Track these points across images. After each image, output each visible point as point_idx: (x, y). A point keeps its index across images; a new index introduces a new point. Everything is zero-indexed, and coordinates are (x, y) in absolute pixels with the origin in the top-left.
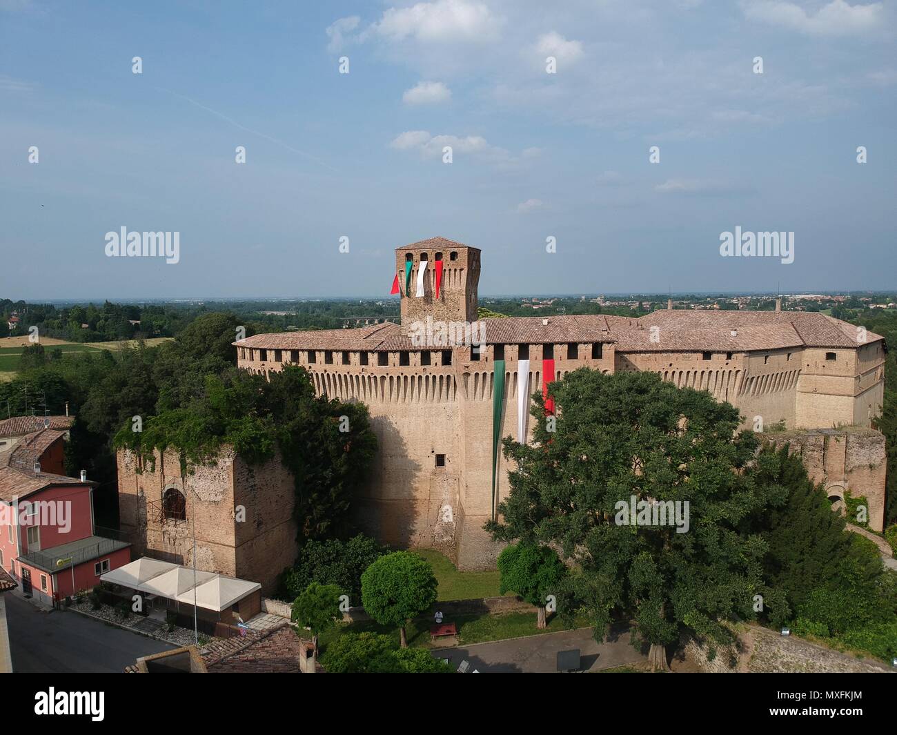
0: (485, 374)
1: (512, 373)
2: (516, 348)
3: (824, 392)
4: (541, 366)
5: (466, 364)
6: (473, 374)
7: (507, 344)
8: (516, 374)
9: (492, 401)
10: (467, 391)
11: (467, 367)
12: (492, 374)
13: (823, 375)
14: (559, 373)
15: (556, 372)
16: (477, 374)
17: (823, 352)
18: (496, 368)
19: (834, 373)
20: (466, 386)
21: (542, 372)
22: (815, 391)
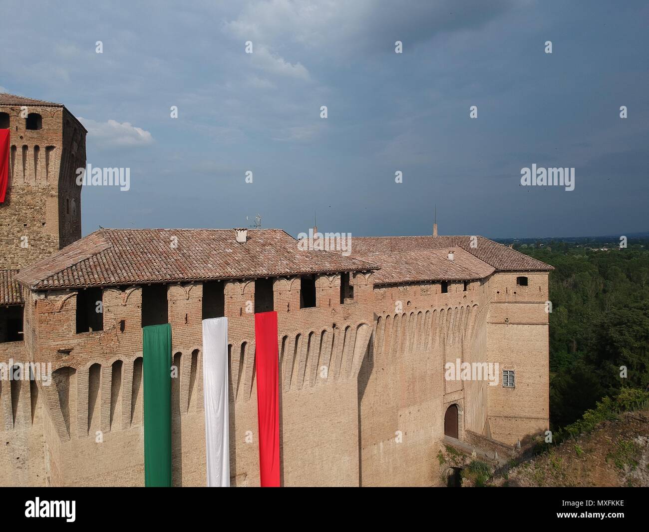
0: (117, 365)
1: (187, 353)
2: (198, 290)
3: (517, 321)
4: (252, 329)
5: (63, 344)
6: (83, 370)
7: (174, 283)
8: (195, 353)
9: (139, 427)
10: (66, 416)
11: (67, 352)
12: (138, 362)
13: (516, 302)
14: (285, 338)
15: (280, 338)
16: (95, 369)
17: (513, 277)
18: (148, 346)
19: (526, 300)
20: (63, 402)
21: (253, 342)
22: (506, 321)
